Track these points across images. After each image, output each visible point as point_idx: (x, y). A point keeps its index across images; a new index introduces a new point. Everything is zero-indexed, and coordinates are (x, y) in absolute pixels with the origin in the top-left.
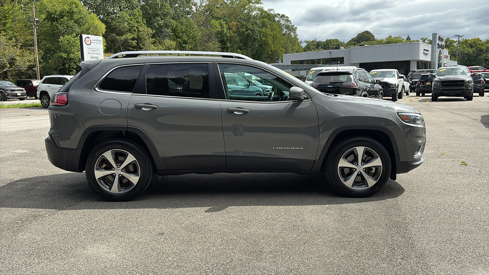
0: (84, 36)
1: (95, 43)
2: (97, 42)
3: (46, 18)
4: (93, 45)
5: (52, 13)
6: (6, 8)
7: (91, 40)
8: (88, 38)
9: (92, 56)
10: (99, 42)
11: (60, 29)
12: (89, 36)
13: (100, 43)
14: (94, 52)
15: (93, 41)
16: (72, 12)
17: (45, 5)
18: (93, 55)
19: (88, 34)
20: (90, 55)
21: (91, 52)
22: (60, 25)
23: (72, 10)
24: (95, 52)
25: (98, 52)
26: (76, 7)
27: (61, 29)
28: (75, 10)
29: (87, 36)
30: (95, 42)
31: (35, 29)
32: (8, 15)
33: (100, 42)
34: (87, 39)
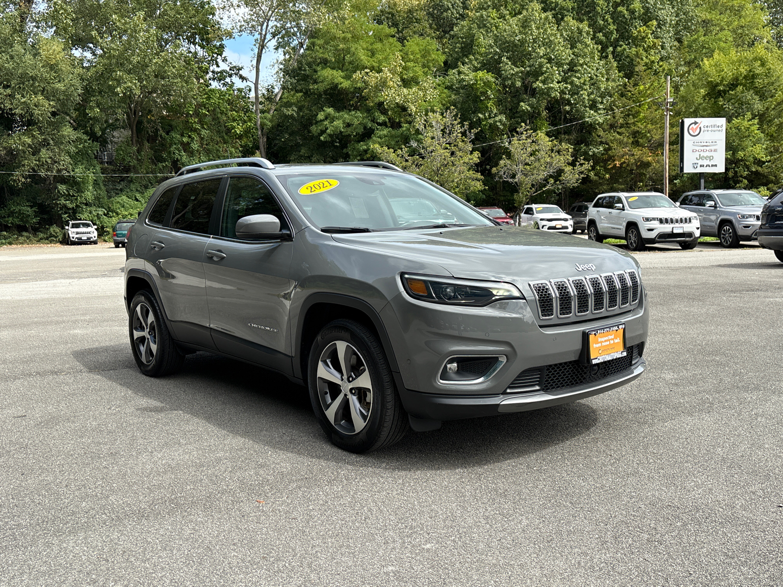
0: (688, 121)
1: (708, 131)
2: (713, 129)
3: (706, 95)
4: (705, 137)
5: (717, 85)
6: (642, 87)
7: (700, 128)
8: (696, 123)
9: (700, 155)
10: (718, 129)
11: (727, 109)
12: (697, 120)
13: (719, 131)
14: (705, 148)
15: (706, 129)
16: (753, 75)
17: (707, 71)
18: (702, 154)
19: (696, 117)
20: (697, 154)
21: (698, 148)
22: (728, 102)
23: (754, 72)
24: (708, 148)
25: (713, 148)
26: (763, 65)
27: (729, 108)
28: (759, 70)
29: (693, 120)
30: (710, 129)
31: (668, 116)
32: (642, 99)
33: (720, 128)
34: (693, 125)
